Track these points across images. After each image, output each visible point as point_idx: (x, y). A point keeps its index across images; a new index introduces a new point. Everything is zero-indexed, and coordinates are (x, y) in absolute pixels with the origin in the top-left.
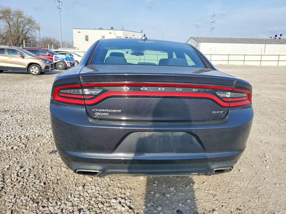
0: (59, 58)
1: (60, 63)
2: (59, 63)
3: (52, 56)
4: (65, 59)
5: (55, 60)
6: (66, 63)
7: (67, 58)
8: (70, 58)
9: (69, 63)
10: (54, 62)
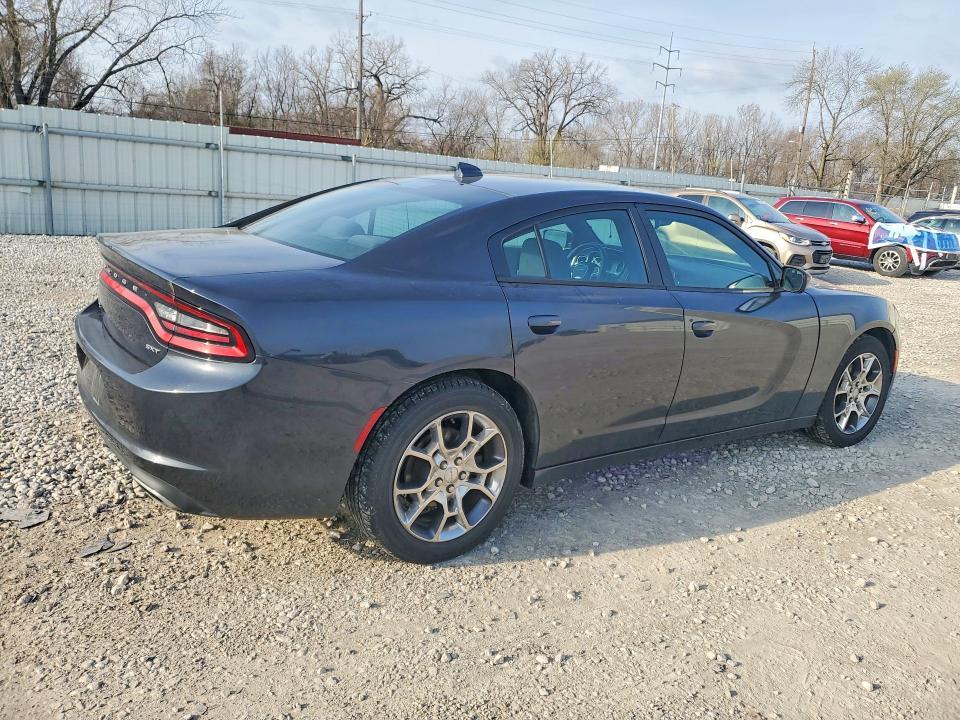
0: (891, 236)
1: (891, 252)
2: (885, 253)
3: (870, 226)
4: (910, 241)
5: (874, 242)
6: (909, 255)
7: (922, 237)
8: (935, 237)
9: (924, 256)
10: (871, 246)
